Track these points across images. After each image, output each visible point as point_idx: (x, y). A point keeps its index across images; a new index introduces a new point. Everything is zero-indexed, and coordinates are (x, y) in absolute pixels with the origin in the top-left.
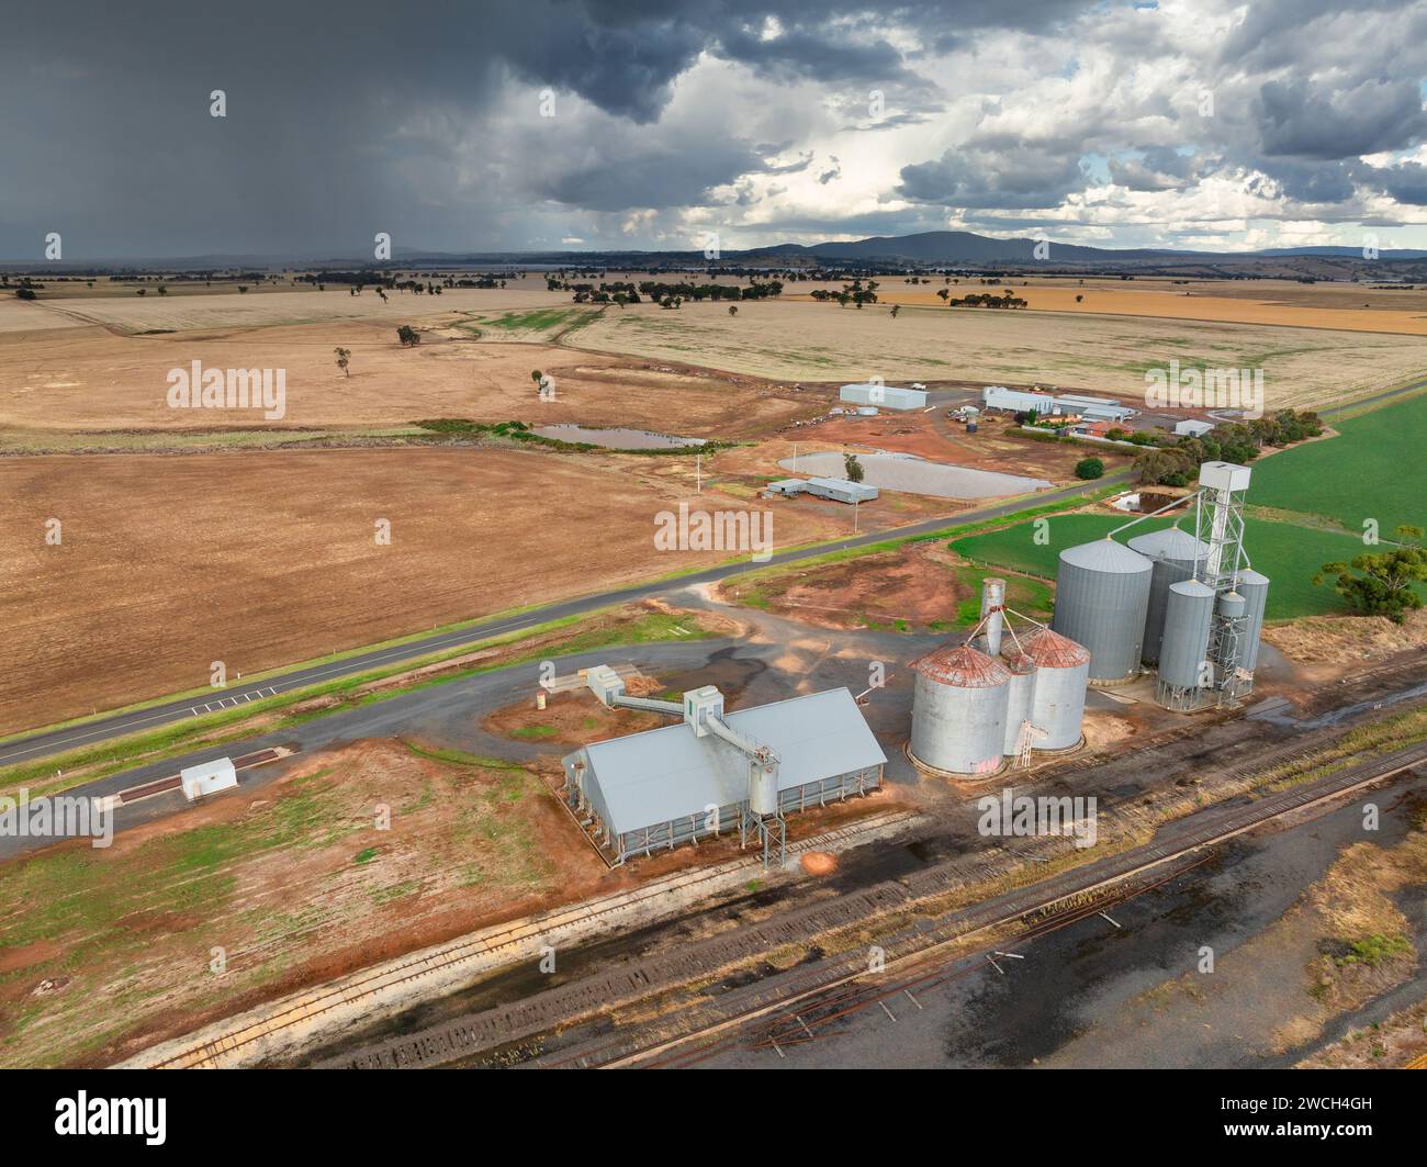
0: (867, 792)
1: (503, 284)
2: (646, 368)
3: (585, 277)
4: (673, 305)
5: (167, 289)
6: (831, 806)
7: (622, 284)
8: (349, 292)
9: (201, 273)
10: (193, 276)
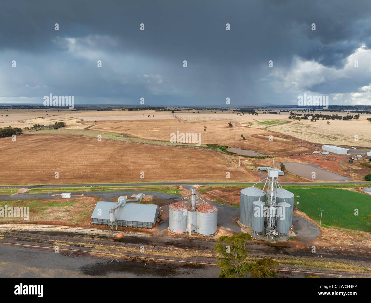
0: (148, 228)
1: (279, 113)
2: (278, 136)
3: (309, 112)
4: (314, 120)
5: (200, 112)
6: (138, 228)
7: (310, 114)
8: (237, 114)
9: (215, 109)
10: (212, 109)
